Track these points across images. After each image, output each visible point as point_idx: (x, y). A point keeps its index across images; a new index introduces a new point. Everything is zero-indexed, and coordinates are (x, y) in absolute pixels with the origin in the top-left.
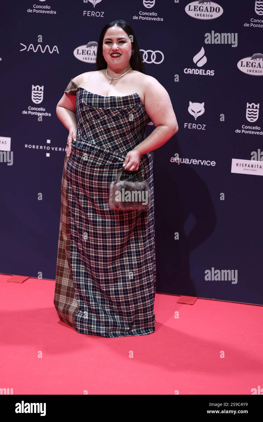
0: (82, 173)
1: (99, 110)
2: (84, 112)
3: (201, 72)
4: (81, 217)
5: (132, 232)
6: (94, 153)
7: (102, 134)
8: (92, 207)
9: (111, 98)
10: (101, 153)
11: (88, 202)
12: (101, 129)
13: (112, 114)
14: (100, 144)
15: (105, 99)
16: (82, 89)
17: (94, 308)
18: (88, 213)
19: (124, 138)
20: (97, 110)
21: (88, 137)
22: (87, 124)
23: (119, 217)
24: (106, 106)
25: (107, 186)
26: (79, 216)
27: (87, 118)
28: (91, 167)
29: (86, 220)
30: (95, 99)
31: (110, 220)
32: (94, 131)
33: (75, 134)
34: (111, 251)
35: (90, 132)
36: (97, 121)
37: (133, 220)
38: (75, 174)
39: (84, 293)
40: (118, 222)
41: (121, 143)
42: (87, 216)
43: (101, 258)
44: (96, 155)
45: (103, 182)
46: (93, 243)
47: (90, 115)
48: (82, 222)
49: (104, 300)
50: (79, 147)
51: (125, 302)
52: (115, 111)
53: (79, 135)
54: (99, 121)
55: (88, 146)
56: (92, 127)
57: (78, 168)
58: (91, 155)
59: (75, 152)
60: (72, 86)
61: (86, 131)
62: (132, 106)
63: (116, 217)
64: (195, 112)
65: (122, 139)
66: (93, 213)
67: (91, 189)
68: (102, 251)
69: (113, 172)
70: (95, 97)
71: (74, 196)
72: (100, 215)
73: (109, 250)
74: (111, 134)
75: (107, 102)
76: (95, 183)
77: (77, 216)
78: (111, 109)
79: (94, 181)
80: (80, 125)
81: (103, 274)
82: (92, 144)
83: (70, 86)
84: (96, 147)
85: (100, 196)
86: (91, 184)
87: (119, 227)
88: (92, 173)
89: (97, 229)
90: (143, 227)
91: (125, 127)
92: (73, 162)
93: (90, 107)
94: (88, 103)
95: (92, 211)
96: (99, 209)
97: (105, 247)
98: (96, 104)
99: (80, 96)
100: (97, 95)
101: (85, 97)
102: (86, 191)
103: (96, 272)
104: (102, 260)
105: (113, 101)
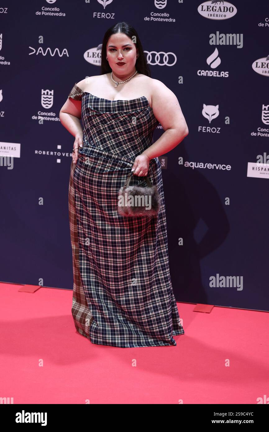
0: (90, 180)
1: (106, 115)
2: (90, 117)
3: (214, 74)
4: (90, 225)
5: (142, 240)
6: (102, 159)
7: (110, 139)
8: (100, 215)
9: (118, 102)
10: (110, 159)
11: (97, 210)
12: (108, 134)
13: (119, 118)
14: (107, 149)
15: (112, 103)
16: (87, 94)
17: (108, 317)
18: (96, 221)
19: (132, 142)
20: (104, 115)
21: (95, 142)
22: (94, 129)
23: (129, 224)
24: (113, 110)
25: (116, 192)
26: (88, 224)
27: (93, 123)
28: (99, 173)
29: (95, 228)
30: (102, 103)
31: (119, 228)
32: (101, 136)
33: (81, 140)
34: (121, 260)
35: (98, 137)
36: (104, 126)
37: (143, 226)
38: (82, 181)
39: (97, 302)
40: (127, 230)
41: (129, 148)
42: (95, 224)
43: (111, 266)
44: (104, 161)
45: (112, 189)
46: (103, 251)
47: (96, 120)
48: (90, 230)
49: (116, 309)
50: (86, 153)
51: (137, 312)
52: (123, 115)
53: (86, 141)
54: (106, 126)
55: (96, 152)
56: (100, 132)
57: (85, 175)
58: (99, 161)
59: (81, 159)
60: (77, 91)
61: (93, 137)
62: (140, 109)
63: (126, 224)
64: (209, 115)
65: (131, 144)
66: (102, 221)
67: (100, 196)
68: (112, 260)
69: (122, 178)
70: (101, 101)
71: (82, 204)
72: (109, 223)
73: (119, 258)
74: (119, 139)
75: (114, 106)
76: (103, 190)
77: (85, 224)
78: (119, 113)
79: (102, 188)
80: (86, 130)
81: (114, 283)
82: (100, 150)
83: (75, 91)
84: (104, 153)
85: (109, 203)
86: (100, 191)
87: (129, 235)
88: (100, 180)
89: (106, 237)
90: (153, 234)
91: (134, 131)
92: (79, 169)
93: (96, 112)
94: (94, 108)
95: (100, 219)
96: (108, 217)
97: (115, 256)
98: (103, 109)
99: (86, 101)
100: (103, 99)
101: (91, 102)
102: (94, 198)
103: (106, 281)
104: (112, 268)
105: (120, 105)
